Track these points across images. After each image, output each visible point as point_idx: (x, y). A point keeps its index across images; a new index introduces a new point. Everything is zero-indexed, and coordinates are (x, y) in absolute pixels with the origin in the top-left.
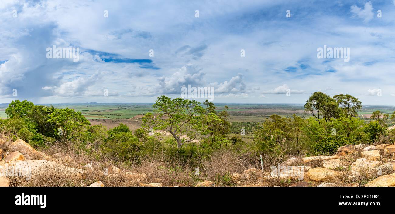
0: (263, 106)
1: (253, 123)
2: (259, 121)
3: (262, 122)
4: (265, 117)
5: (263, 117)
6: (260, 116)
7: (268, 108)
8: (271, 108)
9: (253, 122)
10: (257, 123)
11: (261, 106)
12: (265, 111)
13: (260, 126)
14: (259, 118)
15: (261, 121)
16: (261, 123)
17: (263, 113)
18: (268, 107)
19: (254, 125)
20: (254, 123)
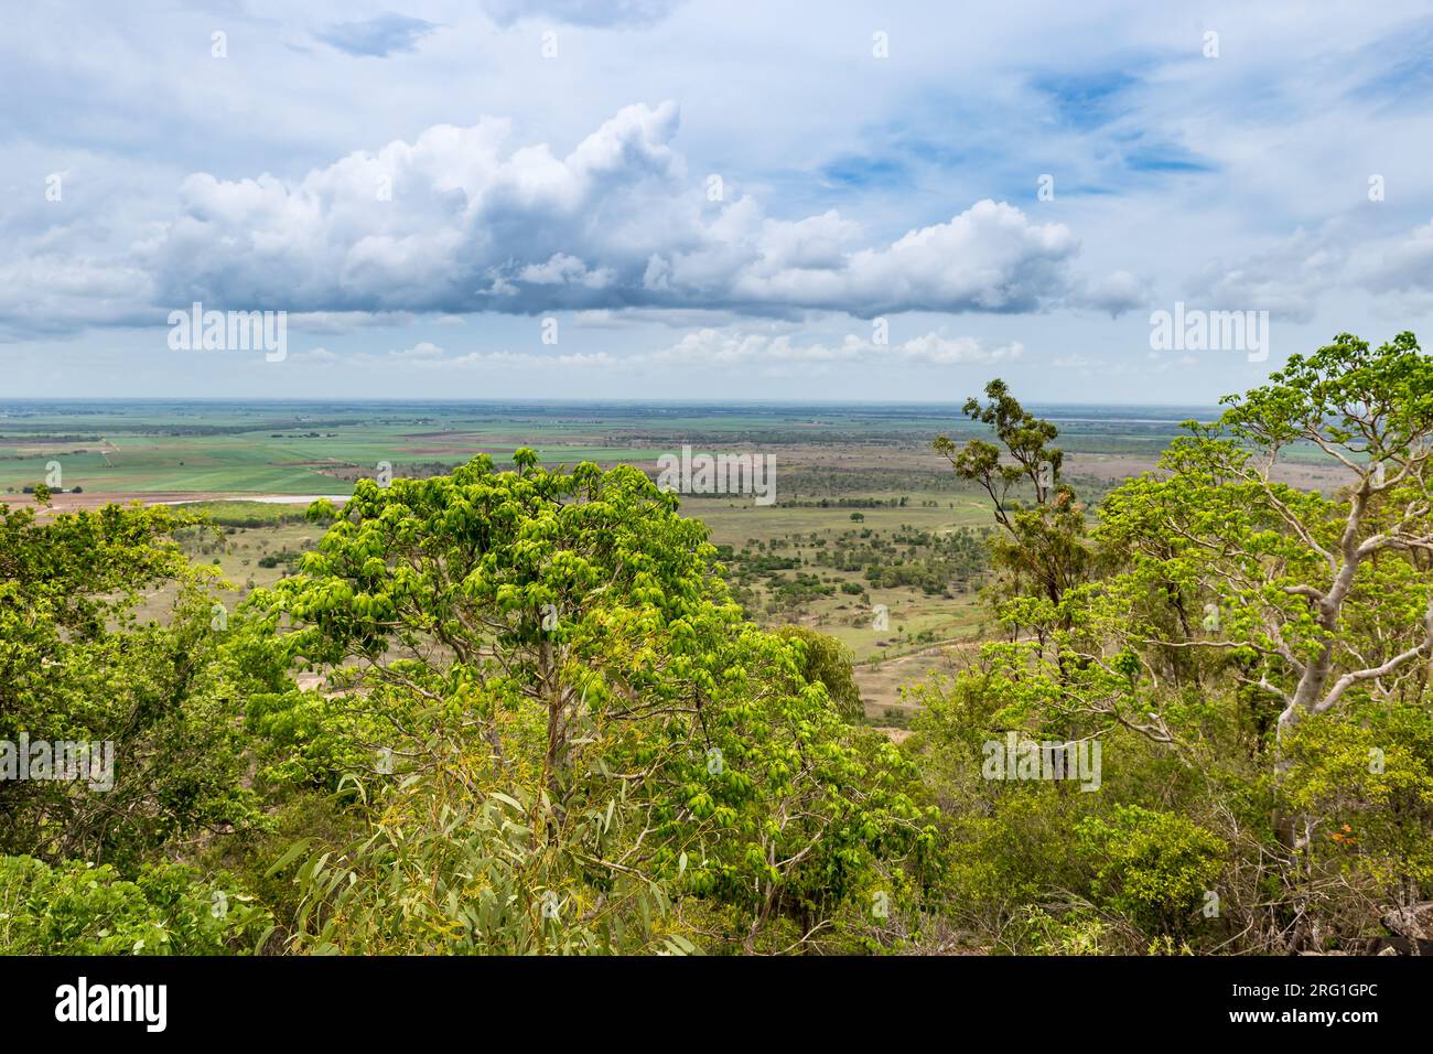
0: (816, 426)
1: (755, 551)
2: (797, 536)
3: (822, 543)
4: (842, 504)
5: (825, 505)
6: (802, 498)
7: (859, 439)
8: (877, 439)
9: (752, 542)
10: (781, 554)
11: (802, 425)
12: (839, 465)
13: (809, 571)
14: (797, 513)
15: (813, 536)
16: (809, 553)
17: (822, 479)
18: (860, 432)
19: (765, 568)
20: (762, 547)
